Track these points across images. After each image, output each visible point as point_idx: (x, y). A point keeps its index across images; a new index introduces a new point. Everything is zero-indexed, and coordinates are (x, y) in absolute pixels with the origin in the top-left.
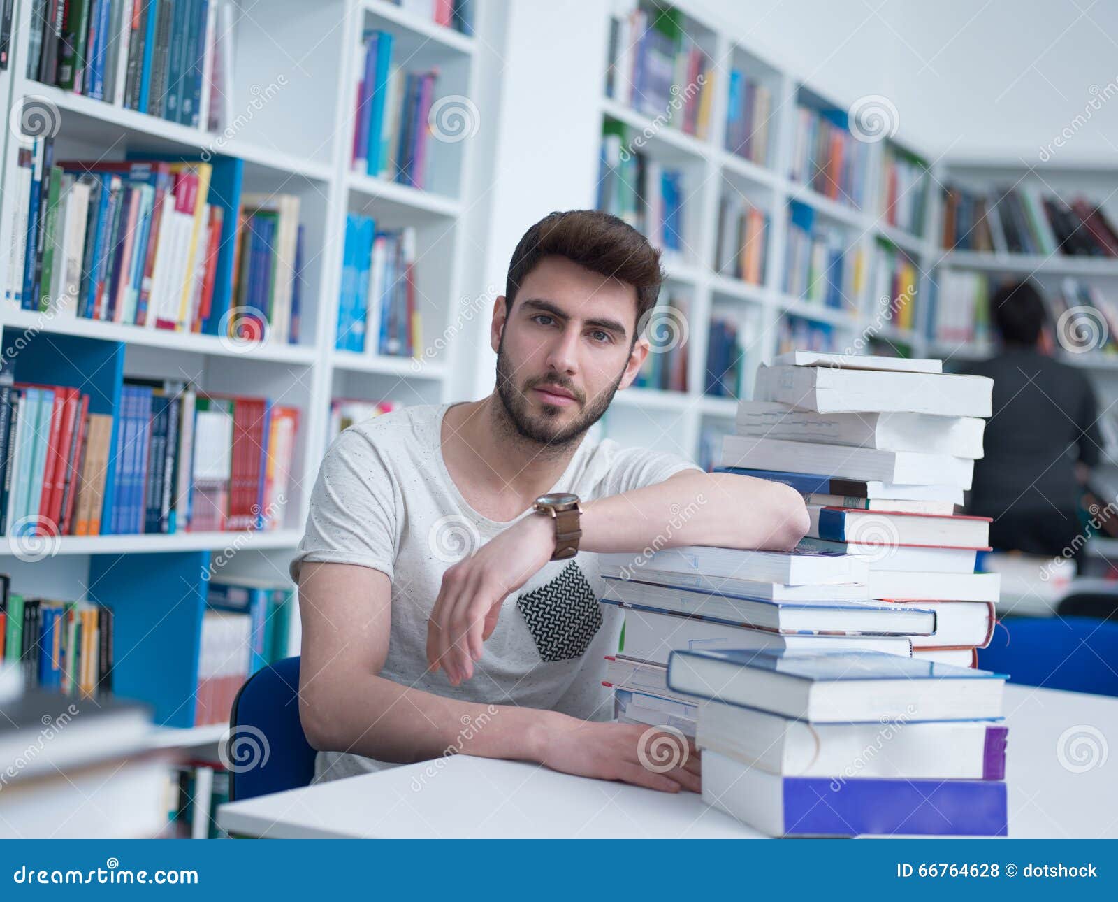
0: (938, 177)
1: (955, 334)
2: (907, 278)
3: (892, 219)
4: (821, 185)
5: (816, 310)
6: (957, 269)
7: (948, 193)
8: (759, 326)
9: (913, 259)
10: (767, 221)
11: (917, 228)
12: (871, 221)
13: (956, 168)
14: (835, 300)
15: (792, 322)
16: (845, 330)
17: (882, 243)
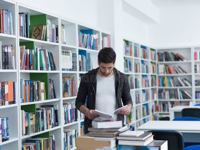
0: (157, 52)
1: (162, 73)
2: (155, 66)
3: (152, 59)
4: (144, 58)
5: (145, 74)
6: (160, 64)
7: (158, 53)
8: (140, 78)
9: (155, 63)
10: (139, 64)
11: (155, 59)
12: (150, 60)
13: (158, 50)
14: (147, 72)
15: (143, 76)
16: (149, 75)
17: (151, 62)
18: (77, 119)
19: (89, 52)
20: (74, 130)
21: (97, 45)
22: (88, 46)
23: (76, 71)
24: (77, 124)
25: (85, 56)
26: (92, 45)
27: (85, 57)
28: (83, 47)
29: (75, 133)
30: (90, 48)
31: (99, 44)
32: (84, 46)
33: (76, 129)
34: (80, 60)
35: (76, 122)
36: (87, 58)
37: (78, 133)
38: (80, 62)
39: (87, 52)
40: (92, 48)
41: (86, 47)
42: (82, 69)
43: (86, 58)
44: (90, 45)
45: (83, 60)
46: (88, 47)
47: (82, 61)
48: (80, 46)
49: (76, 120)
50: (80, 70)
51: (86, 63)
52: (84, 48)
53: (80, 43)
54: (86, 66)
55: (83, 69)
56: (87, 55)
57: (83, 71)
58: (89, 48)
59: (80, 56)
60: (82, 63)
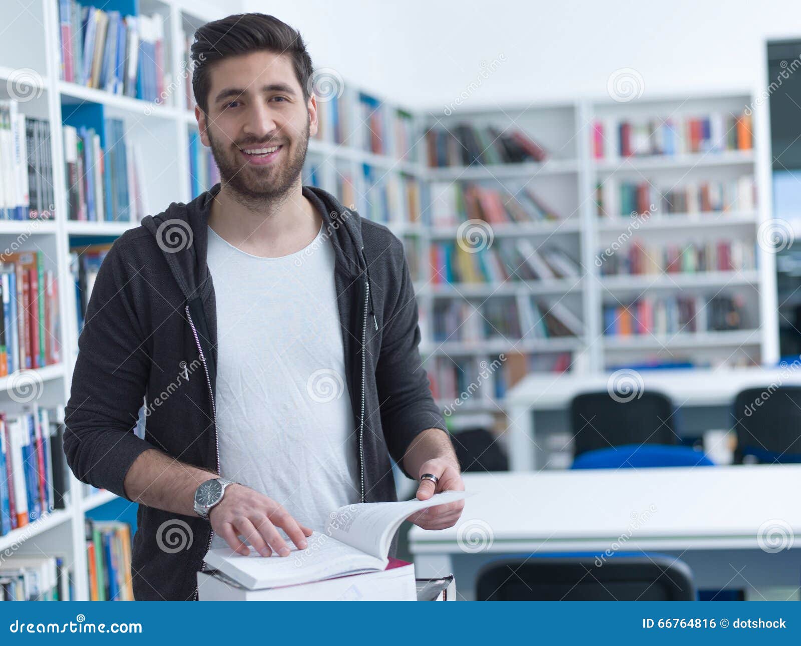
0: (420, 123)
4: (374, 149)
6: (440, 180)
11: (414, 157)
12: (395, 162)
17: (403, 175)
18: (66, 497)
19: (119, 115)
20: (52, 563)
21: (157, 77)
22: (113, 81)
23: (52, 218)
24: (67, 525)
25: (100, 132)
26: (132, 72)
27: (97, 140)
28: (84, 85)
29: (53, 582)
30: (125, 92)
31: (170, 69)
32: (91, 76)
33: (59, 554)
34: (72, 156)
35: (58, 517)
36: (110, 146)
37: (71, 575)
38: (70, 168)
39: (108, 114)
40: (131, 90)
41: (101, 86)
42: (83, 209)
43: (102, 144)
44: (121, 74)
45: (89, 159)
46: (110, 87)
47: (80, 164)
48: (68, 76)
49: (59, 504)
50: (73, 215)
51: (104, 174)
52: (92, 86)
53: (66, 60)
54: (105, 190)
55: (91, 207)
56: (108, 129)
57: (88, 219)
58: (115, 91)
59: (71, 132)
60: (80, 171)
